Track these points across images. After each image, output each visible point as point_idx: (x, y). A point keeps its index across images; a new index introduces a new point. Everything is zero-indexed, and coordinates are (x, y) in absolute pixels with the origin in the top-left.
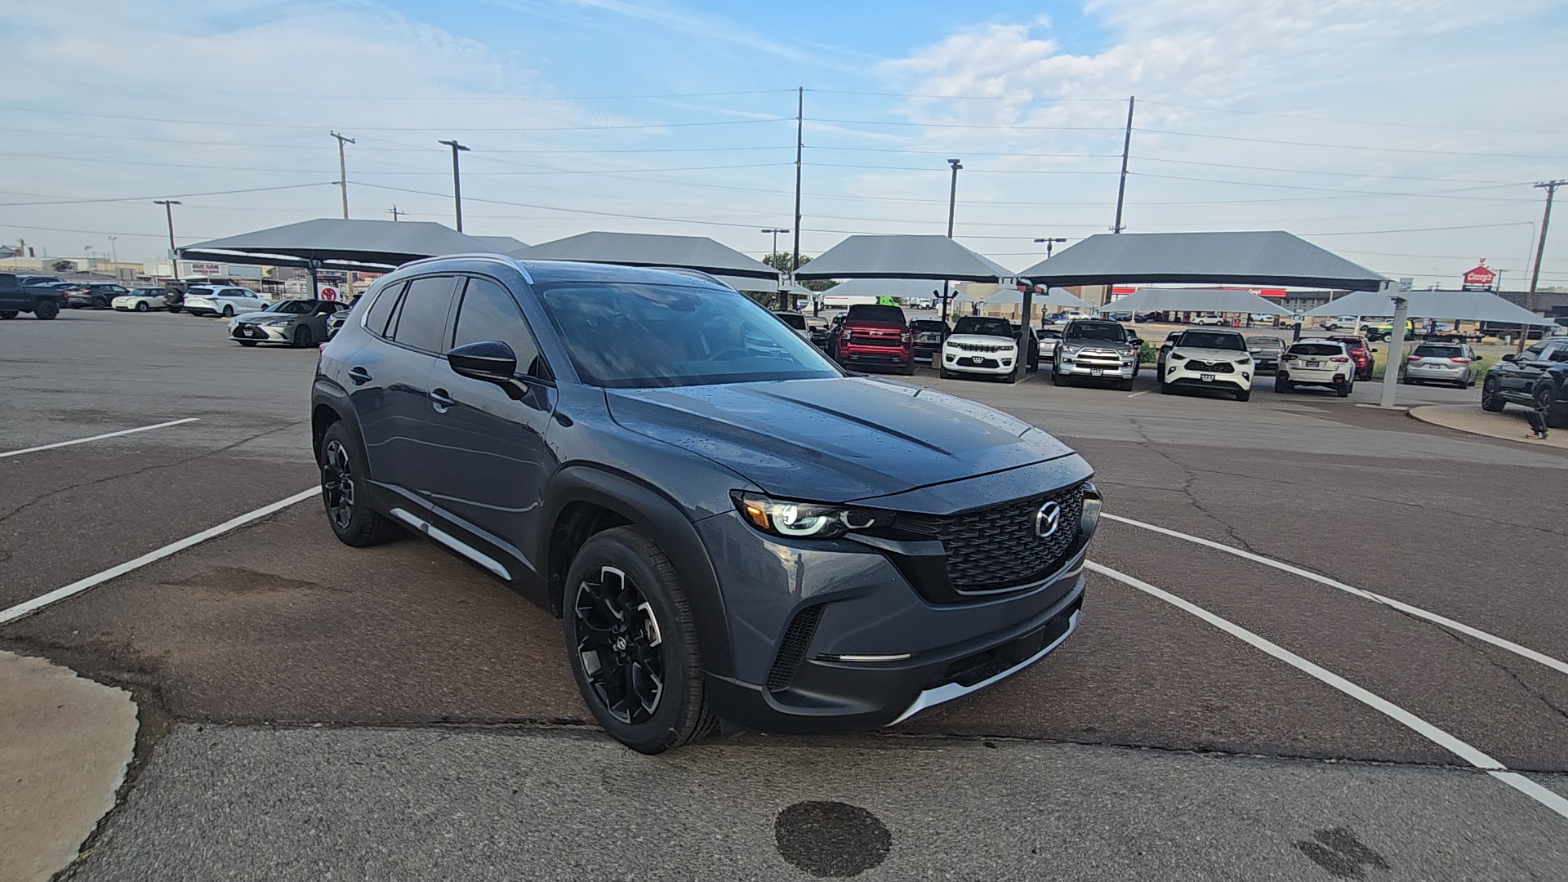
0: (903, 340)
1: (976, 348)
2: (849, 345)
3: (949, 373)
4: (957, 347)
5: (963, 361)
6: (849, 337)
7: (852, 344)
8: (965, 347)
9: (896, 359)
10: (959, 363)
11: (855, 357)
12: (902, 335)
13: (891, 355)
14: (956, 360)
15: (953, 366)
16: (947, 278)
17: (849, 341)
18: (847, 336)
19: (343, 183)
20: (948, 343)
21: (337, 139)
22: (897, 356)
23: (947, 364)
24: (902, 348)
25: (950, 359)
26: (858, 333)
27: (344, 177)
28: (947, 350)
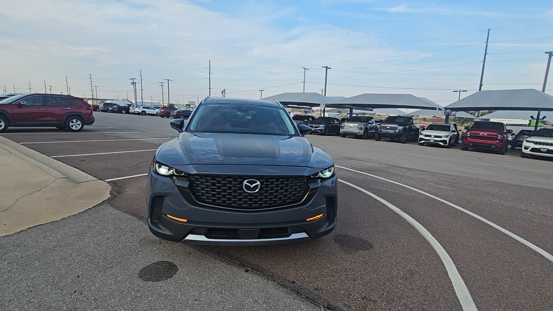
0: (499, 138)
1: (543, 144)
2: (469, 139)
3: (525, 155)
4: (531, 142)
5: (533, 150)
6: (469, 135)
7: (470, 138)
8: (536, 143)
9: (493, 147)
10: (531, 151)
11: (471, 144)
12: (499, 135)
13: (491, 144)
14: (530, 149)
15: (528, 151)
16: (539, 110)
17: (469, 137)
18: (468, 135)
19: (304, 82)
20: (526, 140)
21: (304, 69)
22: (494, 145)
23: (524, 150)
24: (498, 141)
25: (526, 148)
26: (474, 134)
27: (304, 80)
28: (525, 144)
